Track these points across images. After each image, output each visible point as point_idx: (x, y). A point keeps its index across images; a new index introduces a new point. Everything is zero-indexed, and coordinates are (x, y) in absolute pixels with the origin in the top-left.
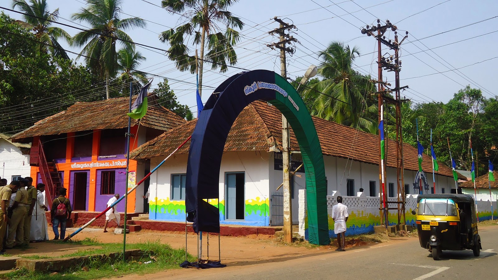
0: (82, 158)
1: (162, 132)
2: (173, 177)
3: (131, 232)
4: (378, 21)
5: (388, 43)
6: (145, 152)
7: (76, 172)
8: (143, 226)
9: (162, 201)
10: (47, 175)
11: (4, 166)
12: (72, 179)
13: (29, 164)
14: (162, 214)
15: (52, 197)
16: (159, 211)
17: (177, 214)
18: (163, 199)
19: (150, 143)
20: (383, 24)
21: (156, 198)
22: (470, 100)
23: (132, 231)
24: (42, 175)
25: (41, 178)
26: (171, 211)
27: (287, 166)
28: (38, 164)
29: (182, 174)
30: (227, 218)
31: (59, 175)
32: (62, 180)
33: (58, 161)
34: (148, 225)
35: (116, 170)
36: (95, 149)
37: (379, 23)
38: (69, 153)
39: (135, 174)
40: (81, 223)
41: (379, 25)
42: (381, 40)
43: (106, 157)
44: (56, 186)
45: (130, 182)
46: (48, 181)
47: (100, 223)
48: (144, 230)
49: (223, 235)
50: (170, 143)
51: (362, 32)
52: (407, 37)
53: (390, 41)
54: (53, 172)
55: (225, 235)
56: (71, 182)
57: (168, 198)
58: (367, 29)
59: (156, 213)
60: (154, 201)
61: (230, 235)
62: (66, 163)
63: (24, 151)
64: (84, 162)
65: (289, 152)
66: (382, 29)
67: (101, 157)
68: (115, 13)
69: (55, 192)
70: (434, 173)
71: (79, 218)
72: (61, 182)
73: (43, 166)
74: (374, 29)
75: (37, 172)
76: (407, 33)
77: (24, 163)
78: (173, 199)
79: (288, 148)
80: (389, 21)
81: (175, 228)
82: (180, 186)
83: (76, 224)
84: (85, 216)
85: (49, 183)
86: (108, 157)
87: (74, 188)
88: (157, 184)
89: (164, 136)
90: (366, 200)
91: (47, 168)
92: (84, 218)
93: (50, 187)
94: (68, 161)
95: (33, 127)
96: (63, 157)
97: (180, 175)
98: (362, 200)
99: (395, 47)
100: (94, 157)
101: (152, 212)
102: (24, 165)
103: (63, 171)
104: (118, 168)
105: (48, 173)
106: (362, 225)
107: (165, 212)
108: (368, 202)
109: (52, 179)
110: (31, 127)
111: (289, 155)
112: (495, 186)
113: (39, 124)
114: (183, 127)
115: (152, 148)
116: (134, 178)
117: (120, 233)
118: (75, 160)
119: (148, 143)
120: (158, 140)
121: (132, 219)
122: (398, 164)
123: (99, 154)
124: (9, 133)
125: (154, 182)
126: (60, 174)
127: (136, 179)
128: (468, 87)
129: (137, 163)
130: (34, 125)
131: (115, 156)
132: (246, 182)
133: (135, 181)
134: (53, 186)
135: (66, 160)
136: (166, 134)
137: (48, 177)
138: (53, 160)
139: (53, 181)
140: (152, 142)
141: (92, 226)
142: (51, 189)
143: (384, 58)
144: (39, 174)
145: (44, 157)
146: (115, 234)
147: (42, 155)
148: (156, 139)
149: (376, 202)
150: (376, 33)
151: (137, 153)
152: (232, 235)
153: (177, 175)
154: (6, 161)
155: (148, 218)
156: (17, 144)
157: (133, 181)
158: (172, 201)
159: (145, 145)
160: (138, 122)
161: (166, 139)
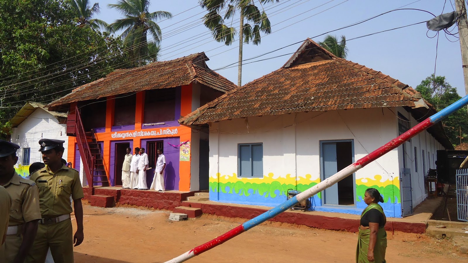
0: (123, 127)
1: (223, 93)
2: (241, 146)
3: (190, 218)
6: (205, 116)
7: (116, 142)
8: (205, 210)
9: (227, 178)
10: (85, 146)
11: (42, 137)
12: (113, 150)
13: (66, 134)
14: (227, 194)
15: (91, 170)
16: (223, 190)
17: (248, 195)
18: (228, 176)
19: (209, 105)
21: (218, 173)
23: (192, 217)
24: (80, 145)
25: (78, 150)
26: (240, 191)
28: (75, 134)
29: (253, 144)
30: (325, 203)
31: (98, 146)
32: (102, 151)
33: (97, 130)
34: (211, 209)
35: (164, 140)
36: (138, 115)
38: (108, 121)
39: (190, 144)
40: (124, 202)
43: (152, 124)
44: (95, 157)
45: (183, 153)
46: (86, 152)
47: (148, 203)
48: (207, 215)
49: (330, 230)
50: (237, 104)
54: (92, 142)
55: (333, 230)
56: (111, 154)
57: (234, 174)
59: (218, 193)
60: (215, 177)
61: (343, 230)
62: (106, 132)
63: (61, 120)
64: (126, 130)
67: (146, 125)
68: (145, 7)
69: (93, 165)
71: (122, 196)
72: (101, 153)
73: (81, 136)
75: (75, 143)
77: (61, 133)
78: (241, 175)
81: (252, 215)
82: (251, 159)
83: (118, 203)
84: (129, 194)
85: (87, 155)
86: (154, 124)
87: (115, 160)
88: (219, 156)
89: (226, 97)
91: (84, 138)
92: (128, 197)
93: (88, 160)
94: (108, 130)
95: (70, 94)
96: (102, 126)
97: (250, 145)
100: (138, 125)
101: (214, 191)
102: (61, 135)
103: (103, 142)
104: (167, 138)
105: (86, 143)
107: (231, 192)
109: (91, 150)
110: (68, 95)
113: (77, 92)
114: (248, 87)
115: (214, 111)
116: (189, 149)
117: (177, 220)
118: (116, 129)
119: (206, 105)
120: (219, 102)
121: (188, 199)
123: (143, 122)
124: (46, 102)
125: (216, 154)
126: (100, 145)
127: (191, 151)
129: (192, 131)
130: (72, 92)
131: (163, 123)
132: (356, 154)
133: (189, 152)
134: (92, 158)
135: (106, 129)
136: (228, 95)
137: (86, 148)
138: (92, 129)
139: (91, 153)
140: (212, 104)
141: (138, 206)
142: (90, 161)
144: (77, 145)
145: (81, 125)
146: (172, 222)
147: (79, 124)
148: (216, 100)
151: (195, 117)
152: (346, 230)
153: (247, 145)
154: (44, 131)
155: (208, 199)
156: (54, 113)
157: (187, 153)
158: (240, 179)
159: (203, 107)
160: (194, 79)
161: (230, 100)
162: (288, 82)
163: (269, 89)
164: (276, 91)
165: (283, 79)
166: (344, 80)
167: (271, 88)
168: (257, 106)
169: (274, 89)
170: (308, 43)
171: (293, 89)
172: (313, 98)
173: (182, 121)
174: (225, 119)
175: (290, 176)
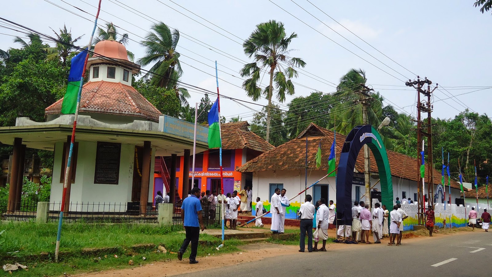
1: (261, 153)
2: (271, 185)
4: (418, 77)
5: (424, 92)
6: (251, 168)
20: (422, 79)
22: (469, 121)
27: (368, 183)
28: (160, 172)
29: (278, 184)
36: (205, 162)
37: (419, 79)
38: (182, 164)
39: (240, 183)
41: (419, 80)
42: (419, 90)
50: (270, 162)
51: (406, 84)
52: (437, 87)
53: (425, 91)
57: (267, 201)
58: (409, 82)
62: (180, 172)
65: (369, 174)
66: (421, 83)
67: (210, 169)
70: (450, 187)
73: (165, 174)
74: (415, 83)
76: (437, 84)
79: (369, 171)
80: (426, 78)
86: (216, 169)
88: (258, 190)
89: (263, 156)
90: (408, 207)
91: (168, 175)
97: (276, 184)
98: (406, 206)
99: (428, 94)
100: (205, 169)
104: (225, 178)
106: (406, 225)
108: (409, 208)
111: (369, 176)
112: (490, 197)
115: (256, 165)
116: (240, 186)
119: (252, 161)
120: (259, 159)
122: (429, 180)
123: (209, 166)
125: (256, 189)
128: (467, 110)
129: (242, 175)
131: (223, 169)
135: (180, 170)
136: (264, 154)
140: (255, 160)
143: (421, 104)
145: (166, 166)
147: (163, 165)
148: (257, 158)
149: (413, 208)
150: (416, 86)
153: (274, 185)
155: (250, 215)
157: (238, 188)
159: (250, 162)
160: (245, 145)
161: (265, 158)
162: (299, 149)
163: (288, 153)
164: (292, 155)
165: (296, 147)
166: (327, 153)
167: (289, 152)
168: (281, 164)
169: (291, 153)
170: (312, 125)
171: (301, 155)
172: (309, 162)
173: (238, 169)
174: (263, 170)
175: (298, 202)
